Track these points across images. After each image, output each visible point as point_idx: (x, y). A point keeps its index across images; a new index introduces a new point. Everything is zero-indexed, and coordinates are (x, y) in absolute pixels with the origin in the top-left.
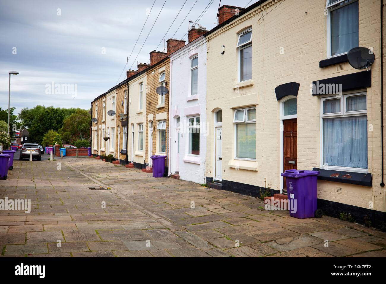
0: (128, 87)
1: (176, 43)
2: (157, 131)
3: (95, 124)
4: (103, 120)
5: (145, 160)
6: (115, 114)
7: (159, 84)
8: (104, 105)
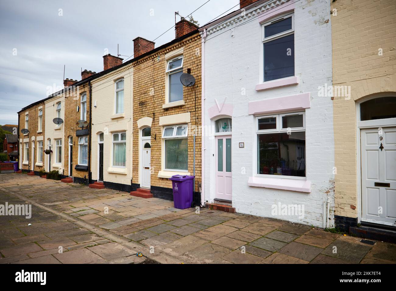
0: (91, 87)
1: (145, 43)
2: (162, 140)
3: (25, 136)
4: (40, 130)
5: (131, 180)
6: (63, 122)
7: (165, 75)
8: (40, 113)
